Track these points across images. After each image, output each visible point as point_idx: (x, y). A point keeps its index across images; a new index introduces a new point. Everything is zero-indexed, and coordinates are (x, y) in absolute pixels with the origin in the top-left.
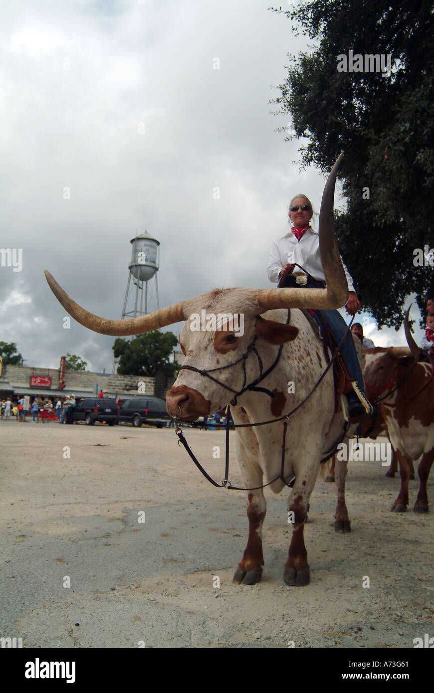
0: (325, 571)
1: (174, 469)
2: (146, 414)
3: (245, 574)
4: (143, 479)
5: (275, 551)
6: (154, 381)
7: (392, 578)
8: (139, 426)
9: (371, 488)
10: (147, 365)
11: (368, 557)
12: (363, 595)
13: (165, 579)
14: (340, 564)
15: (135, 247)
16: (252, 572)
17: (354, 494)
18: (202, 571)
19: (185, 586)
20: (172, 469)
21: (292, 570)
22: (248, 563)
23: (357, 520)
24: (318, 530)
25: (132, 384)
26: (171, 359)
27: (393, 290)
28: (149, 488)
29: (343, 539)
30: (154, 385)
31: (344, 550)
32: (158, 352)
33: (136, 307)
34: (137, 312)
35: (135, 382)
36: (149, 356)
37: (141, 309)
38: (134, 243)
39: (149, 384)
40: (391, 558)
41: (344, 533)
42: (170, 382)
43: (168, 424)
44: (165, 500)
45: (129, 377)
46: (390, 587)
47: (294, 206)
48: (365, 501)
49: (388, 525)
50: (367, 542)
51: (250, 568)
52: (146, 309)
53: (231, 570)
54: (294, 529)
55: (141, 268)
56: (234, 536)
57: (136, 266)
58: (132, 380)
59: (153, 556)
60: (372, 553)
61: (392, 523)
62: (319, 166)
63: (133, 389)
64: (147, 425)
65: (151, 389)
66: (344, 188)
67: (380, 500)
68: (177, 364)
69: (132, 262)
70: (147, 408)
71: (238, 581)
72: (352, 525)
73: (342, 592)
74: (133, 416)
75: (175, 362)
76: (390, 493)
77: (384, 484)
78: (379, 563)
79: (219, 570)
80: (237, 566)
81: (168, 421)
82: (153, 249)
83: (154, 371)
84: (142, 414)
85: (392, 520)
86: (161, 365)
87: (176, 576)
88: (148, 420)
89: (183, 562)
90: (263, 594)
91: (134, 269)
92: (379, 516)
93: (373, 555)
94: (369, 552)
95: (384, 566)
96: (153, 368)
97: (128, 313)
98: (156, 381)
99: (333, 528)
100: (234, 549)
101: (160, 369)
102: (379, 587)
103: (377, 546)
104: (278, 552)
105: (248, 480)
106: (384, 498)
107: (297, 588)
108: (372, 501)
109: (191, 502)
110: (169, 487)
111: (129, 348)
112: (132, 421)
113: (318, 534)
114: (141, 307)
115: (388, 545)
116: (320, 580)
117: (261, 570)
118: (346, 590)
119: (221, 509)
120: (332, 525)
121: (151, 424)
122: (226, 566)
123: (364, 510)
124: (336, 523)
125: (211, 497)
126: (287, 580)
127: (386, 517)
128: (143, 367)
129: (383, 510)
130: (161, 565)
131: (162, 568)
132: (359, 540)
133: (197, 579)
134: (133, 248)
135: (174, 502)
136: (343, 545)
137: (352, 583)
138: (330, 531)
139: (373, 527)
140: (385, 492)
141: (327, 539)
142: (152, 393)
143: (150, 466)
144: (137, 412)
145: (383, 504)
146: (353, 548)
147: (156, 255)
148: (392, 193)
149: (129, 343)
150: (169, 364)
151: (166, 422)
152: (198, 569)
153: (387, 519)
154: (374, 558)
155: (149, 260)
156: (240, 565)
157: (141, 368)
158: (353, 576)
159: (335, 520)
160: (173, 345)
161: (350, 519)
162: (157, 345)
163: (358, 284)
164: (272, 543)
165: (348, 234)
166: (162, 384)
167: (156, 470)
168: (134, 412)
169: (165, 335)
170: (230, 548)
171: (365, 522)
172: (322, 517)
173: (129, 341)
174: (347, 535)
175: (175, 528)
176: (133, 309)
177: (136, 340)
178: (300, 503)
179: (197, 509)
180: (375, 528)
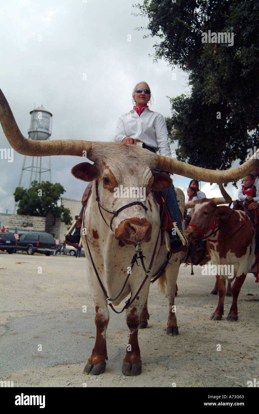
0: (154, 364)
1: (53, 287)
2: (38, 245)
3: (92, 367)
4: (28, 295)
5: (119, 349)
6: (45, 220)
7: (203, 370)
8: (32, 254)
9: (199, 302)
10: (40, 208)
11: (188, 353)
12: (179, 382)
13: (31, 371)
14: (166, 359)
15: (34, 117)
16: (98, 365)
17: (186, 307)
18: (61, 365)
19: (46, 376)
20: (51, 287)
21: (128, 364)
22: (95, 358)
23: (184, 326)
24: (154, 334)
25: (28, 222)
26: (59, 204)
27: (223, 156)
28: (31, 301)
29: (172, 340)
30: (45, 223)
31: (171, 348)
32: (48, 198)
33: (33, 164)
34: (33, 167)
35: (30, 220)
36: (42, 201)
37: (37, 165)
38: (32, 114)
39: (42, 222)
40: (204, 355)
41: (173, 335)
42: (58, 221)
43: (55, 253)
44: (41, 310)
45: (26, 217)
46: (201, 376)
47: (139, 89)
48: (193, 312)
49: (207, 330)
50: (189, 343)
51: (96, 363)
52: (41, 165)
53: (83, 363)
54: (130, 333)
55: (37, 134)
56: (90, 338)
57: (34, 132)
58: (29, 219)
59: (25, 353)
60: (191, 351)
61: (210, 329)
62: (168, 59)
63: (29, 226)
64: (39, 254)
65: (42, 226)
66: (190, 79)
67: (204, 311)
68: (63, 208)
69: (31, 128)
70: (38, 240)
71: (86, 372)
72: (179, 330)
73: (164, 380)
74: (28, 247)
75: (62, 206)
76: (212, 306)
77: (209, 300)
78: (195, 358)
79: (74, 364)
80: (87, 361)
81: (55, 251)
82: (47, 120)
83: (46, 212)
84: (35, 245)
85: (210, 326)
86: (51, 208)
87: (40, 369)
88: (39, 249)
89: (47, 358)
90: (104, 382)
91: (32, 134)
92: (201, 324)
93: (192, 352)
94: (189, 350)
95: (198, 360)
96: (44, 211)
97: (26, 168)
98: (46, 220)
99: (166, 332)
100: (88, 348)
101: (50, 212)
102: (192, 376)
103: (195, 346)
104: (122, 350)
105: (95, 296)
106: (207, 310)
107: (131, 377)
108: (198, 312)
109: (62, 312)
110: (47, 300)
111: (26, 194)
112: (27, 250)
113: (154, 336)
114: (37, 164)
115: (204, 345)
116: (149, 371)
117: (105, 364)
118: (168, 378)
119: (84, 318)
120: (165, 330)
121: (41, 253)
122: (80, 361)
123: (191, 318)
124: (168, 328)
125: (77, 308)
126: (124, 372)
127: (206, 324)
128: (37, 210)
129: (205, 319)
130: (30, 361)
131: (30, 362)
132: (183, 341)
133: (56, 371)
134: (32, 118)
135: (49, 312)
136: (170, 345)
137: (172, 373)
138: (163, 334)
139: (195, 332)
140: (208, 306)
141: (160, 340)
142: (44, 229)
143: (35, 285)
144: (31, 243)
145: (206, 314)
146: (178, 347)
147: (49, 124)
148: (218, 80)
149: (27, 191)
150: (57, 208)
151: (53, 252)
152: (58, 363)
153: (207, 325)
154: (192, 355)
155: (44, 128)
156: (89, 360)
157: (36, 209)
158: (175, 368)
159: (167, 326)
160: (60, 193)
161: (178, 326)
162: (48, 192)
163: (197, 151)
164: (118, 343)
165: (190, 113)
166: (51, 223)
167: (39, 287)
168: (29, 243)
169: (54, 185)
170: (85, 347)
171: (190, 327)
172: (159, 323)
173: (26, 190)
174: (175, 337)
175: (46, 332)
176: (31, 165)
177: (32, 188)
178: (135, 313)
179: (65, 317)
180: (197, 332)
